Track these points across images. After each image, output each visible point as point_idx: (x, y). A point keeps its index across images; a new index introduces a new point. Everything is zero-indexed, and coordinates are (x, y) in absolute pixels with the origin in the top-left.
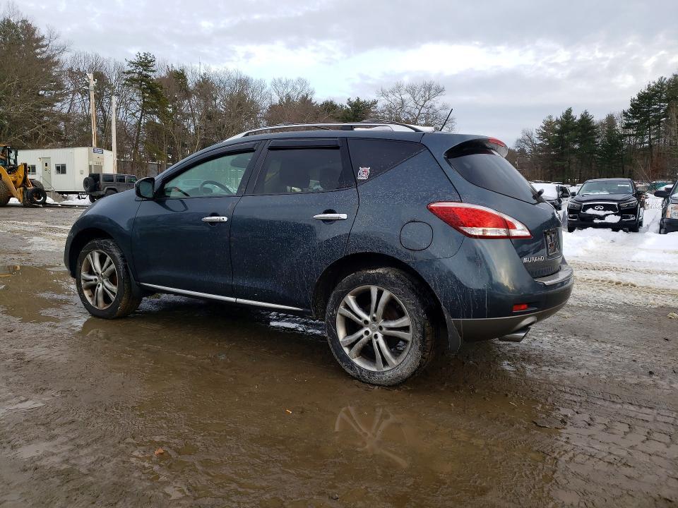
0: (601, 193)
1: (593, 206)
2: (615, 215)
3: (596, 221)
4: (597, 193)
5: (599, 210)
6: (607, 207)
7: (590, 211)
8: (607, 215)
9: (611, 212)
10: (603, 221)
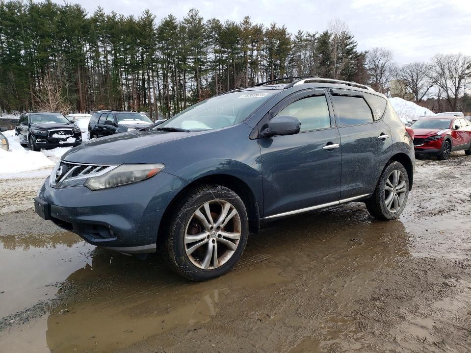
0: (50, 123)
1: (57, 132)
2: (73, 137)
3: (61, 142)
4: (47, 123)
5: (62, 134)
6: (67, 132)
7: (55, 136)
8: (68, 138)
9: (70, 135)
10: (66, 142)
